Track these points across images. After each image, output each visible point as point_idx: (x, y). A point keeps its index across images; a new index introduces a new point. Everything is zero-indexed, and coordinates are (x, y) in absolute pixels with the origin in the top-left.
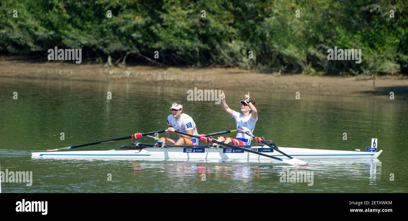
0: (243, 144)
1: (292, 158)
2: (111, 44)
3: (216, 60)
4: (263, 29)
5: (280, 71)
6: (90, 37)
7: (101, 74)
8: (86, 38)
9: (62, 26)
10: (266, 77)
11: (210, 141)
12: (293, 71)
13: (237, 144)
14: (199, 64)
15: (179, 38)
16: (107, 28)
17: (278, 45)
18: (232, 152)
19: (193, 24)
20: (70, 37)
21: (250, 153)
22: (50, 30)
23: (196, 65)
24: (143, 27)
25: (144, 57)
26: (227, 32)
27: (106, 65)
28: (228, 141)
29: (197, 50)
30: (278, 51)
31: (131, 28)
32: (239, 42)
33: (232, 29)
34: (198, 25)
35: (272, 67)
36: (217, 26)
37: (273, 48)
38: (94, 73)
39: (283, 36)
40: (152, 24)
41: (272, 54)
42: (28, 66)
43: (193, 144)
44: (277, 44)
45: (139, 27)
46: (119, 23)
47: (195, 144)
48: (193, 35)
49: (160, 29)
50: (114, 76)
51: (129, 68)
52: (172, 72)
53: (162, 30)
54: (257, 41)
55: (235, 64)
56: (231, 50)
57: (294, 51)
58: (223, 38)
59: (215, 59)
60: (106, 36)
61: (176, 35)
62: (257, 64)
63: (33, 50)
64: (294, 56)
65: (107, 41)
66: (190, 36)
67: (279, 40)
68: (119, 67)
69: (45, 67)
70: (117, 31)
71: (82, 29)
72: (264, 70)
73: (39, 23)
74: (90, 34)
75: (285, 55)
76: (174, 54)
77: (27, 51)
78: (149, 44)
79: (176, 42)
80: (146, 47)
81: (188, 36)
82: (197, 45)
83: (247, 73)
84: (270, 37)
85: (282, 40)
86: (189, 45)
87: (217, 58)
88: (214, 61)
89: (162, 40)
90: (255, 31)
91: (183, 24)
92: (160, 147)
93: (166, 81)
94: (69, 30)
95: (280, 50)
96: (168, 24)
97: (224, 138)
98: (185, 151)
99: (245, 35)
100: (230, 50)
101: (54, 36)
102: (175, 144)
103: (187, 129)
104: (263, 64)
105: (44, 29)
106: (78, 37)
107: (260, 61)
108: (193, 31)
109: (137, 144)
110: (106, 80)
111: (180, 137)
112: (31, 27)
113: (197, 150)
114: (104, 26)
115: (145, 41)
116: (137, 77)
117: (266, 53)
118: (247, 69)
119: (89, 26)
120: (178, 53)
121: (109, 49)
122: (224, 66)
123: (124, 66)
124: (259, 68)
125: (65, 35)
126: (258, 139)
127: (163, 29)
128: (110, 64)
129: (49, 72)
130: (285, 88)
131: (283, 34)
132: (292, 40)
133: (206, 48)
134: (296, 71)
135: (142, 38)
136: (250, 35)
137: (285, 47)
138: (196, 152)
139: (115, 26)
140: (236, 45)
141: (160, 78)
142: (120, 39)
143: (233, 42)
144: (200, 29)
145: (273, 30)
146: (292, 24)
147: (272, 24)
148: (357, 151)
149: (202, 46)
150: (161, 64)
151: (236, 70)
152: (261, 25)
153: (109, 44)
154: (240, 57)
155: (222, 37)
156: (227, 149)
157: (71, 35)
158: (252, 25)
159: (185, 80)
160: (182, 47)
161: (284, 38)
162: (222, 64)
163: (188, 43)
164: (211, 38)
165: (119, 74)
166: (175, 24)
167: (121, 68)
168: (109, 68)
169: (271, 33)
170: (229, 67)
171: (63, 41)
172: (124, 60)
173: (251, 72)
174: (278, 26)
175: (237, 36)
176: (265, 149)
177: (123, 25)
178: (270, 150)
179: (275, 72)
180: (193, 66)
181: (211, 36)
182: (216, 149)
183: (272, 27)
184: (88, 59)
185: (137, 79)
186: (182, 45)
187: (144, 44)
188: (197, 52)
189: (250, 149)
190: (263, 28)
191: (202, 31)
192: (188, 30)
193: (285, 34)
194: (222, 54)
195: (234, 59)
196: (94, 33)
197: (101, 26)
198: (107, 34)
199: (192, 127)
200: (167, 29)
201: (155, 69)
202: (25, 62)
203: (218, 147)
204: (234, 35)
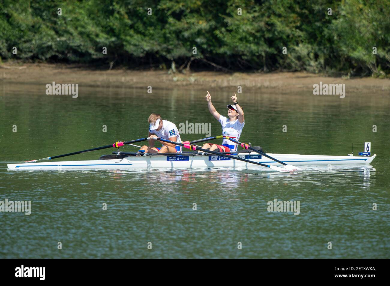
0: (229, 151)
1: (285, 164)
2: (175, 50)
3: (283, 65)
4: (330, 32)
5: (349, 74)
6: (153, 44)
7: (165, 80)
8: (148, 44)
9: (124, 32)
10: (335, 81)
11: (194, 148)
12: (363, 74)
13: (223, 151)
14: (265, 69)
15: (244, 42)
16: (170, 33)
17: (346, 48)
18: (218, 159)
19: (259, 28)
20: (132, 43)
21: (236, 160)
22: (111, 37)
23: (263, 70)
24: (207, 32)
25: (209, 62)
26: (294, 35)
27: (170, 72)
28: (214, 147)
29: (263, 54)
30: (346, 54)
31: (195, 33)
32: (307, 45)
33: (299, 32)
34: (264, 29)
35: (340, 70)
36: (283, 29)
37: (341, 51)
38: (158, 80)
39: (351, 39)
40: (216, 28)
41: (340, 56)
42: (89, 74)
43: (177, 152)
44: (345, 46)
45: (203, 31)
46: (183, 28)
47: (179, 152)
48: (259, 39)
49: (225, 33)
50: (179, 83)
51: (194, 74)
52: (238, 77)
53: (226, 34)
54: (325, 44)
55: (302, 68)
56: (298, 54)
57: (363, 53)
58: (290, 41)
59: (281, 63)
60: (169, 41)
61: (241, 39)
62: (325, 68)
63: (94, 57)
64: (362, 59)
65: (170, 47)
66: (256, 40)
67: (348, 42)
68: (183, 74)
69: (107, 74)
70: (181, 37)
71: (144, 35)
72: (333, 73)
73: (100, 30)
74: (153, 39)
75: (354, 58)
76: (239, 59)
77: (88, 59)
78: (214, 49)
79: (241, 47)
80: (211, 52)
81: (254, 39)
82: (263, 49)
83: (315, 77)
84: (338, 40)
85: (350, 42)
86: (255, 50)
87: (284, 62)
88: (280, 66)
89: (227, 45)
90: (323, 34)
91: (249, 28)
92: (142, 155)
93: (232, 86)
94: (131, 36)
95: (349, 52)
96: (233, 28)
97: (210, 145)
98: (168, 160)
99: (312, 38)
100: (296, 53)
101: (116, 43)
102: (158, 152)
103: (170, 137)
104: (332, 68)
105: (106, 36)
106: (140, 44)
107: (328, 65)
108: (258, 34)
109: (118, 154)
110: (170, 87)
111: (163, 145)
112: (91, 34)
113: (181, 158)
114: (167, 31)
115: (209, 46)
116: (201, 83)
117: (334, 56)
118: (314, 73)
119: (151, 32)
120: (243, 57)
121: (173, 54)
122: (291, 70)
123: (188, 73)
124: (327, 72)
125: (127, 41)
126: (245, 145)
127: (228, 33)
128: (174, 70)
129: (111, 80)
130: (354, 92)
131: (351, 36)
132: (361, 42)
133: (273, 52)
134: (365, 74)
135: (206, 43)
136: (318, 38)
137: (354, 49)
138: (180, 160)
139: (178, 31)
140: (303, 48)
141: (225, 84)
142: (183, 45)
143: (300, 45)
144: (265, 33)
145: (341, 32)
146: (360, 26)
147: (339, 26)
148: (349, 156)
149: (268, 50)
150: (227, 70)
151: (304, 74)
152: (329, 27)
153: (172, 50)
154: (308, 60)
155: (288, 40)
156: (212, 156)
157: (133, 42)
158: (319, 27)
159: (251, 85)
160: (248, 51)
161: (352, 40)
162: (288, 68)
163: (253, 47)
164: (277, 42)
165: (184, 81)
166: (240, 28)
167: (186, 74)
168: (172, 75)
169: (339, 36)
170: (296, 71)
171: (125, 48)
172: (188, 66)
173: (319, 76)
174: (345, 29)
175: (305, 40)
176: (252, 155)
177: (187, 30)
178: (258, 157)
179: (344, 76)
180: (259, 71)
181: (277, 39)
182: (200, 157)
183: (340, 29)
184: (152, 65)
185: (202, 85)
186: (248, 49)
187: (209, 50)
188: (263, 57)
189: (237, 156)
190: (331, 30)
191: (268, 35)
192: (254, 34)
193: (354, 37)
194: (289, 58)
195: (301, 62)
196: (157, 39)
197: (164, 31)
198: (170, 40)
199: (175, 134)
200: (232, 33)
201: (220, 75)
202: (86, 70)
203: (203, 154)
204: (300, 38)
